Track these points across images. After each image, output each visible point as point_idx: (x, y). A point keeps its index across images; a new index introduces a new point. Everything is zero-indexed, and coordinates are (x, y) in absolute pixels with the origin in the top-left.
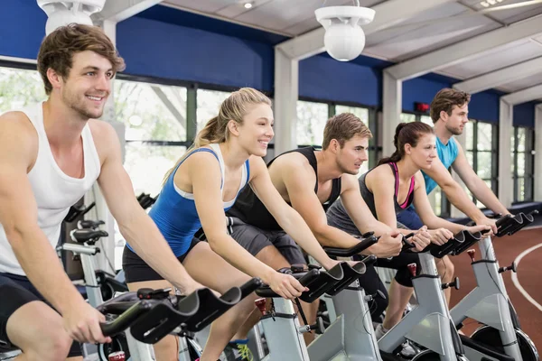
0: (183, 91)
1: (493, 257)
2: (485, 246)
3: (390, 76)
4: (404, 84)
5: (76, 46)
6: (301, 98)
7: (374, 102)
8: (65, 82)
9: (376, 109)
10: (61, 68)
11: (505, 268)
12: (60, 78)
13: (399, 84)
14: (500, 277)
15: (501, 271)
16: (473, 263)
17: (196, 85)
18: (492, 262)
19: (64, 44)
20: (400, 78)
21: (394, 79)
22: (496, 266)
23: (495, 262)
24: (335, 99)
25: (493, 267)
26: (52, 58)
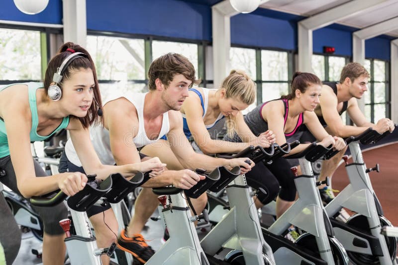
0: (141, 42)
1: (361, 161)
2: (355, 153)
3: (304, 27)
4: (314, 32)
5: (177, 71)
6: (233, 45)
7: (292, 47)
8: (165, 89)
9: (293, 52)
10: (165, 80)
11: (370, 169)
12: (163, 85)
13: (310, 33)
14: (367, 176)
15: (368, 171)
16: (347, 166)
17: (151, 38)
18: (361, 164)
19: (171, 68)
20: (311, 28)
21: (306, 29)
22: (364, 168)
23: (363, 164)
24: (260, 45)
25: (361, 168)
26: (161, 73)
